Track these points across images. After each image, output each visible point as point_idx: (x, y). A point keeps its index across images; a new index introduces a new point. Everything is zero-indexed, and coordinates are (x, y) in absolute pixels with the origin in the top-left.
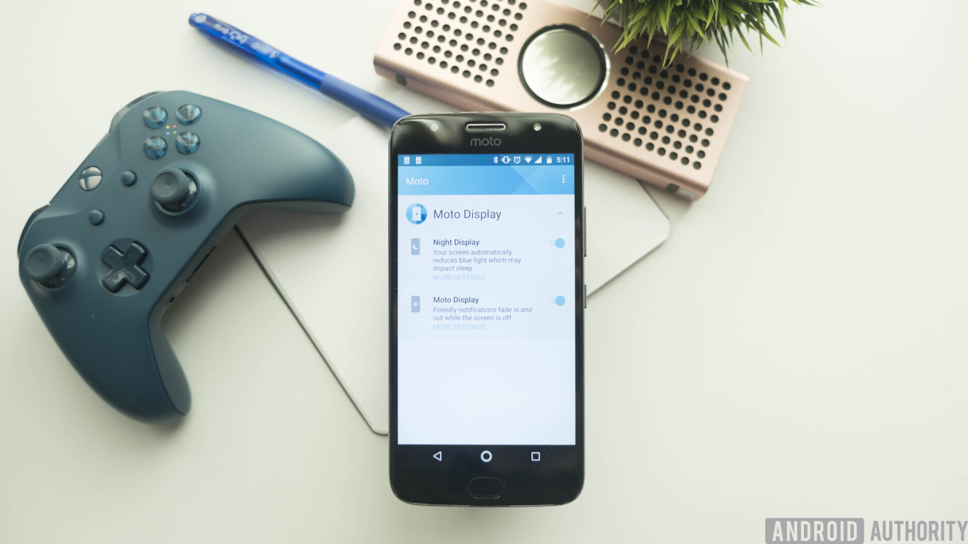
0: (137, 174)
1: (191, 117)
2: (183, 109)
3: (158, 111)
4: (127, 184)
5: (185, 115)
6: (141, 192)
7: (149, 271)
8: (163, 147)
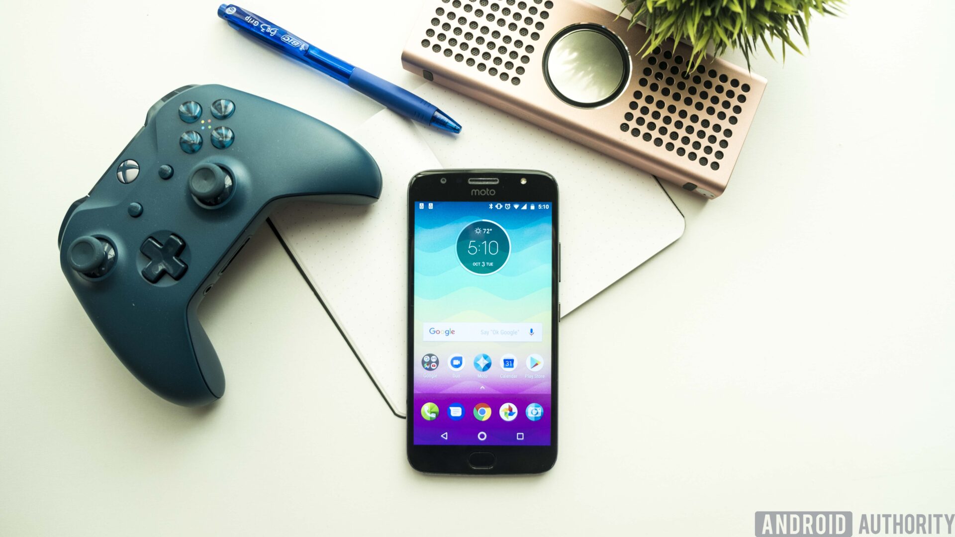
0: (174, 169)
1: (225, 112)
2: (216, 104)
3: (192, 105)
4: (164, 177)
5: (220, 110)
6: (178, 185)
7: (187, 263)
8: (198, 142)
